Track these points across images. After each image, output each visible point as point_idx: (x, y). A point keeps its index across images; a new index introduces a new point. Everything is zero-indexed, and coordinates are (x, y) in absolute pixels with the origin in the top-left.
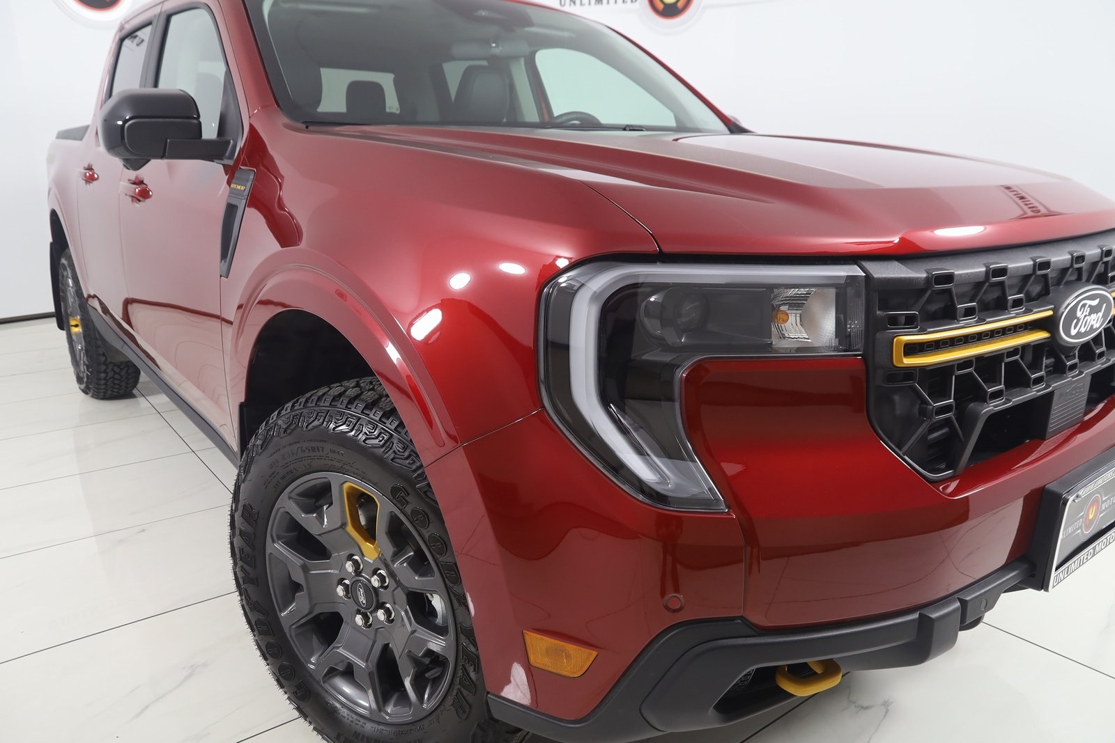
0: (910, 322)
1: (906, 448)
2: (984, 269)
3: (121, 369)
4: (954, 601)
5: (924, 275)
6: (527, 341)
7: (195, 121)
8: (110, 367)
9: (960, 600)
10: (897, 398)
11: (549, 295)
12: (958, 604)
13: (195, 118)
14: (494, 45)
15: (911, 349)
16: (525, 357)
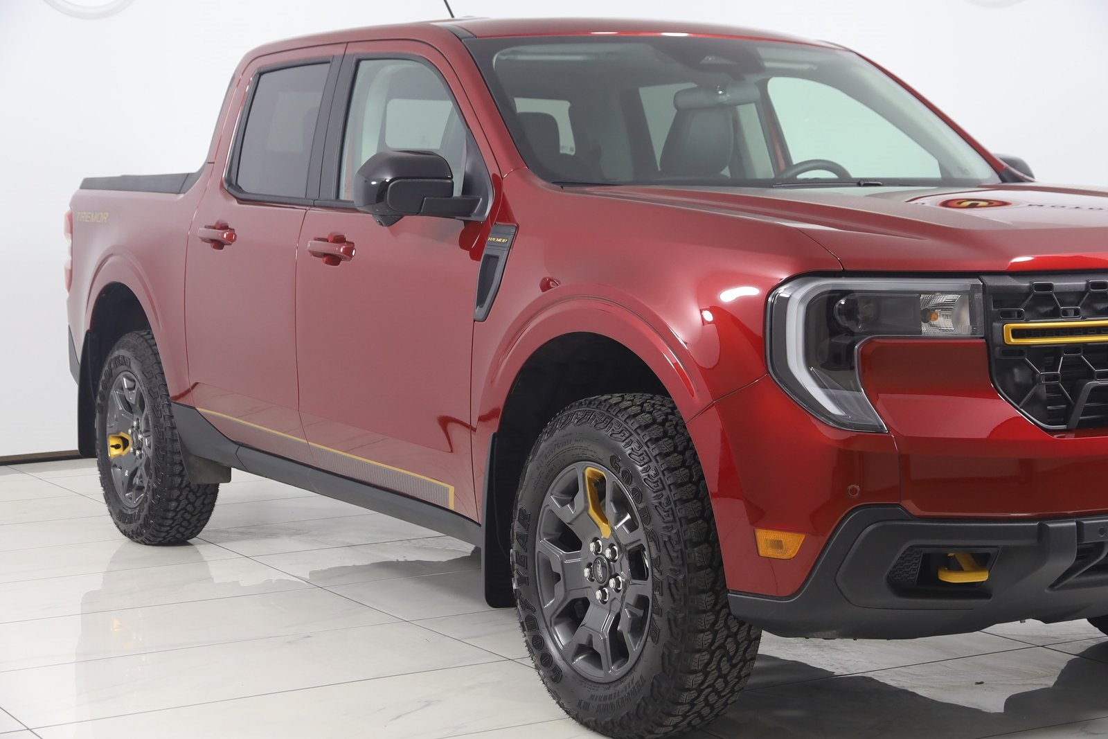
0: (1020, 317)
1: (1022, 404)
2: (1084, 283)
3: (197, 497)
4: (1073, 521)
5: (1028, 284)
6: (759, 333)
7: (449, 181)
8: (185, 493)
9: (1077, 522)
10: (1016, 371)
11: (772, 304)
12: (1075, 524)
13: (449, 179)
14: (720, 92)
15: (1017, 333)
16: (758, 343)
